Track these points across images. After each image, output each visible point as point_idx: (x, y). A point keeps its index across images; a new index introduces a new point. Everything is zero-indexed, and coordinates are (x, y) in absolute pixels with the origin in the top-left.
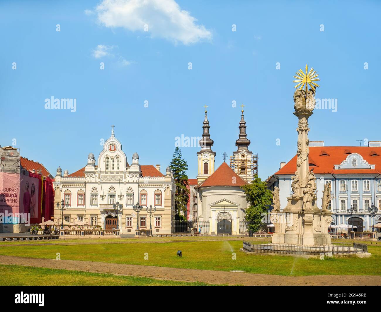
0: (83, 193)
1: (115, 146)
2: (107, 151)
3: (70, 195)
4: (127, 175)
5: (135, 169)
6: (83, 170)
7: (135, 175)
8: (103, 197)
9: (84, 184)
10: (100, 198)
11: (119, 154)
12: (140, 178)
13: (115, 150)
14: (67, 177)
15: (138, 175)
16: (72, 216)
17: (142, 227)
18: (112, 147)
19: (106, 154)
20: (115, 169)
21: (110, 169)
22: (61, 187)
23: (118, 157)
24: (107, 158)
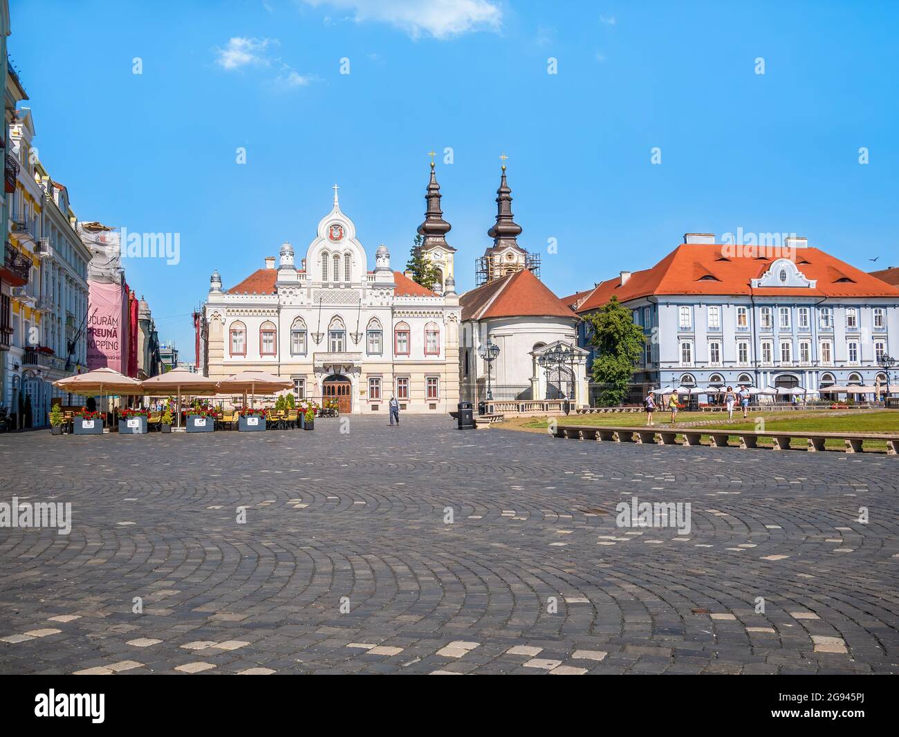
0: (274, 329)
1: (341, 230)
2: (324, 239)
3: (243, 332)
4: (368, 291)
5: (386, 278)
6: (273, 277)
7: (385, 292)
8: (318, 337)
9: (275, 310)
10: (311, 340)
11: (350, 247)
12: (396, 298)
13: (341, 238)
15: (392, 292)
18: (334, 232)
19: (323, 246)
20: (342, 279)
21: (331, 279)
22: (223, 316)
23: (347, 255)
24: (325, 254)
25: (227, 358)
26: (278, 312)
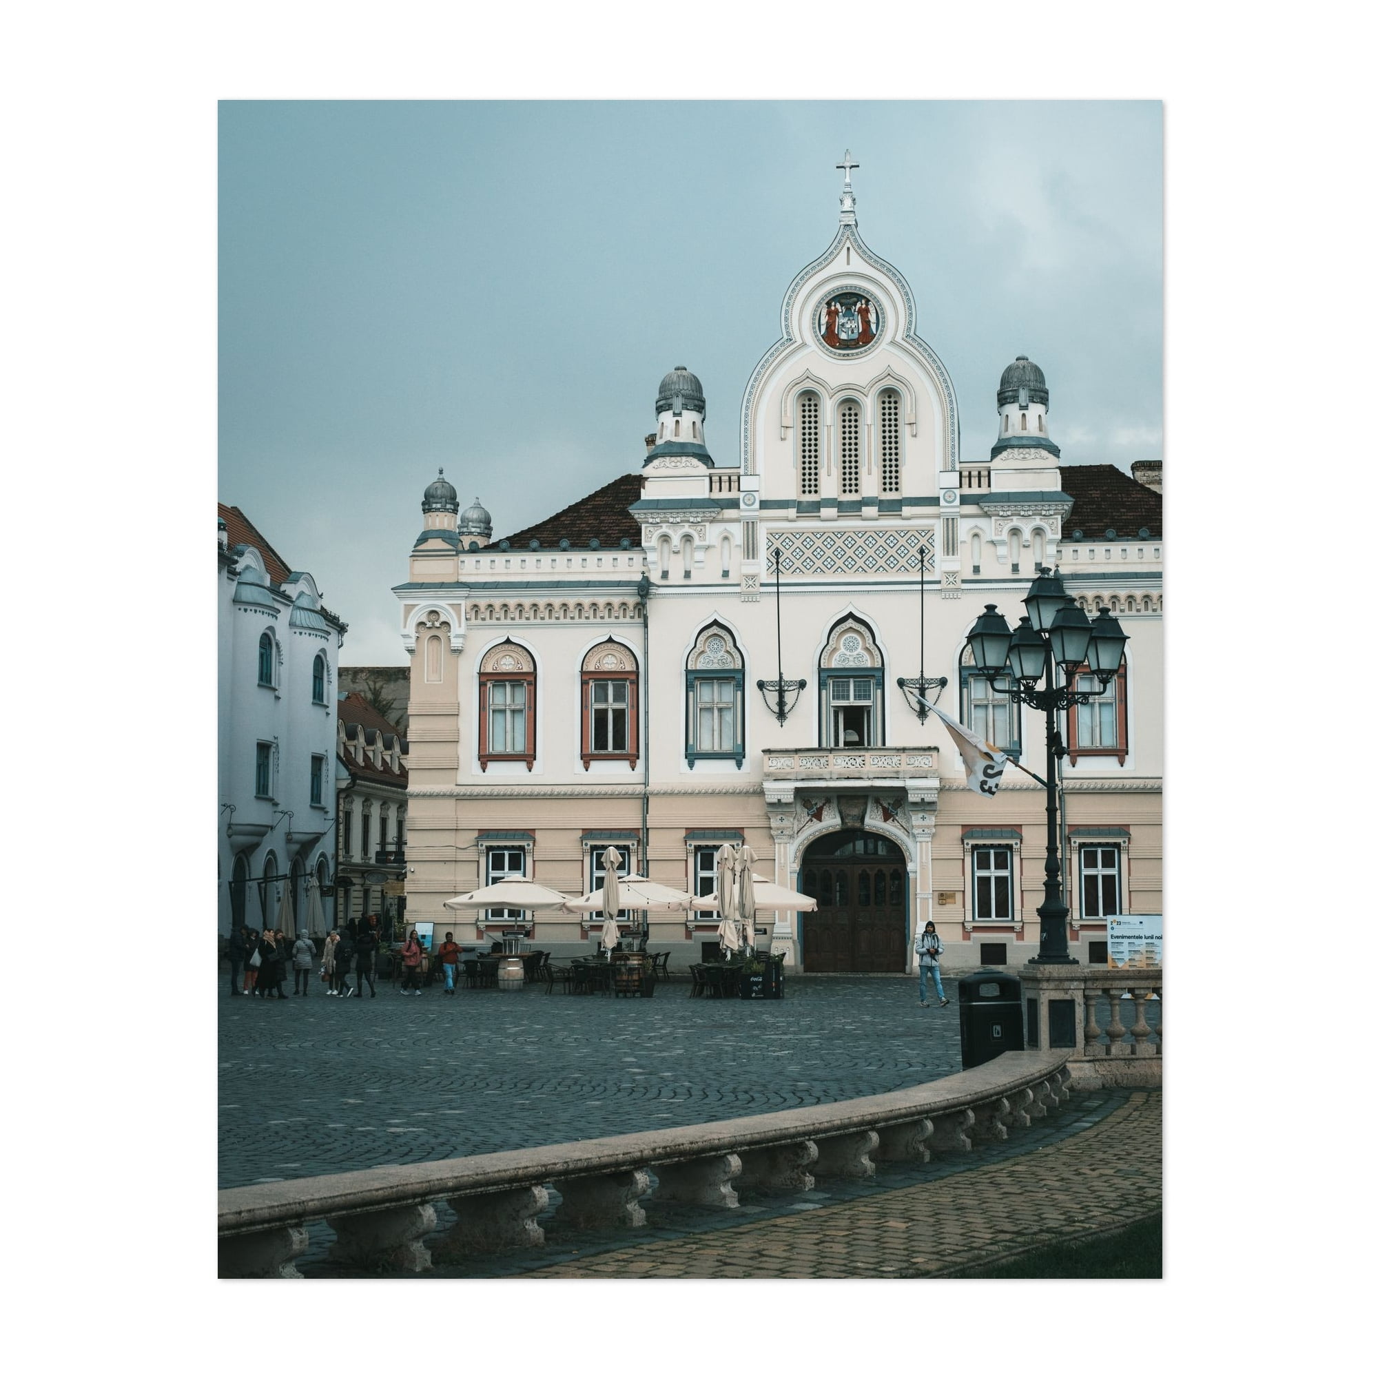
0: (629, 667)
1: (864, 312)
2: (804, 345)
3: (526, 681)
4: (964, 528)
5: (1029, 477)
6: (629, 487)
7: (1027, 528)
8: (781, 693)
9: (632, 601)
10: (756, 705)
11: (899, 370)
12: (1068, 549)
13: (866, 338)
14: (504, 545)
15: (1054, 528)
16: (545, 845)
17: (1092, 920)
18: (841, 320)
19: (798, 372)
20: (870, 485)
21: (830, 486)
22: (457, 628)
23: (890, 396)
24: (809, 399)
25: (470, 773)
26: (641, 608)
